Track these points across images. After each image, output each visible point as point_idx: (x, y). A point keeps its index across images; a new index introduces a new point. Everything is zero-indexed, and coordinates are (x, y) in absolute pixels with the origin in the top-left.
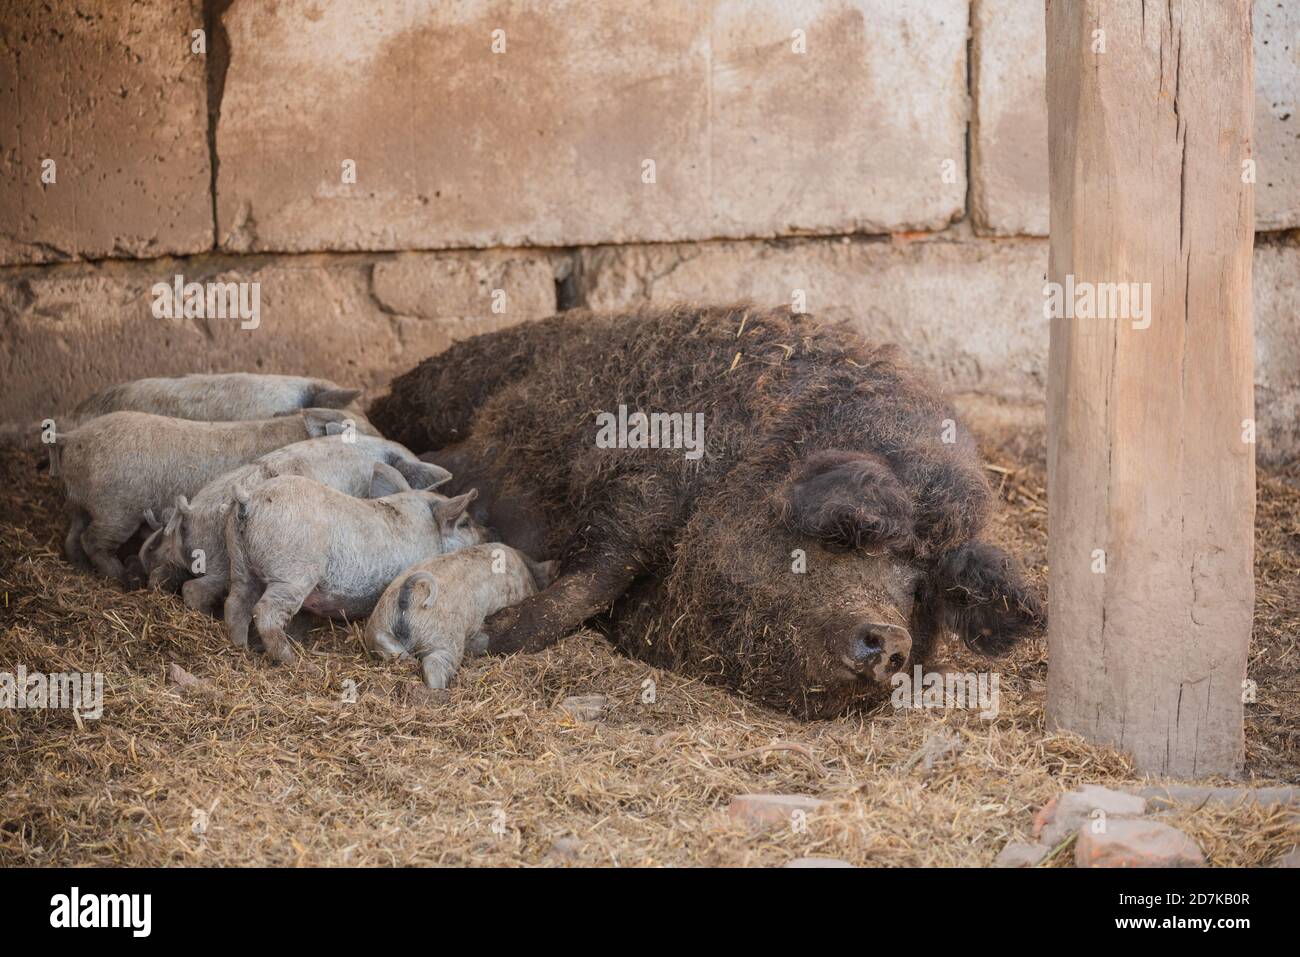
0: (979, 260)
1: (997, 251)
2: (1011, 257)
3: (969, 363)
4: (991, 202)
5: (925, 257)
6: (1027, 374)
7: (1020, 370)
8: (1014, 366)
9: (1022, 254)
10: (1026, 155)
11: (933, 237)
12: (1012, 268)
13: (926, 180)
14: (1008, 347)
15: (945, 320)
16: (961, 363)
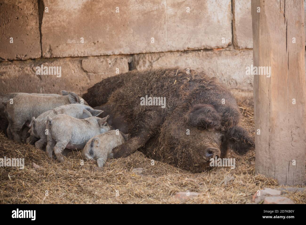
0: (236, 55)
1: (240, 53)
2: (244, 54)
3: (234, 81)
4: (238, 40)
5: (222, 55)
6: (249, 84)
7: (247, 83)
8: (245, 82)
9: (246, 53)
10: (247, 28)
11: (224, 50)
12: (244, 57)
13: (222, 35)
14: (244, 77)
15: (227, 70)
16: (232, 81)
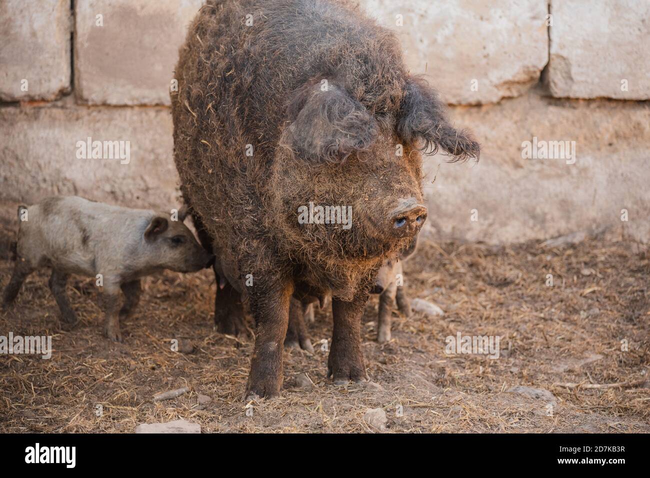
0: (77, 119)
1: (89, 114)
2: (98, 118)
3: (69, 185)
4: (84, 83)
5: (41, 117)
6: (107, 192)
7: (103, 190)
8: (99, 187)
9: (105, 117)
10: (107, 54)
11: (49, 105)
12: (98, 125)
13: (41, 67)
14: (95, 175)
15: (53, 157)
16: (64, 185)
